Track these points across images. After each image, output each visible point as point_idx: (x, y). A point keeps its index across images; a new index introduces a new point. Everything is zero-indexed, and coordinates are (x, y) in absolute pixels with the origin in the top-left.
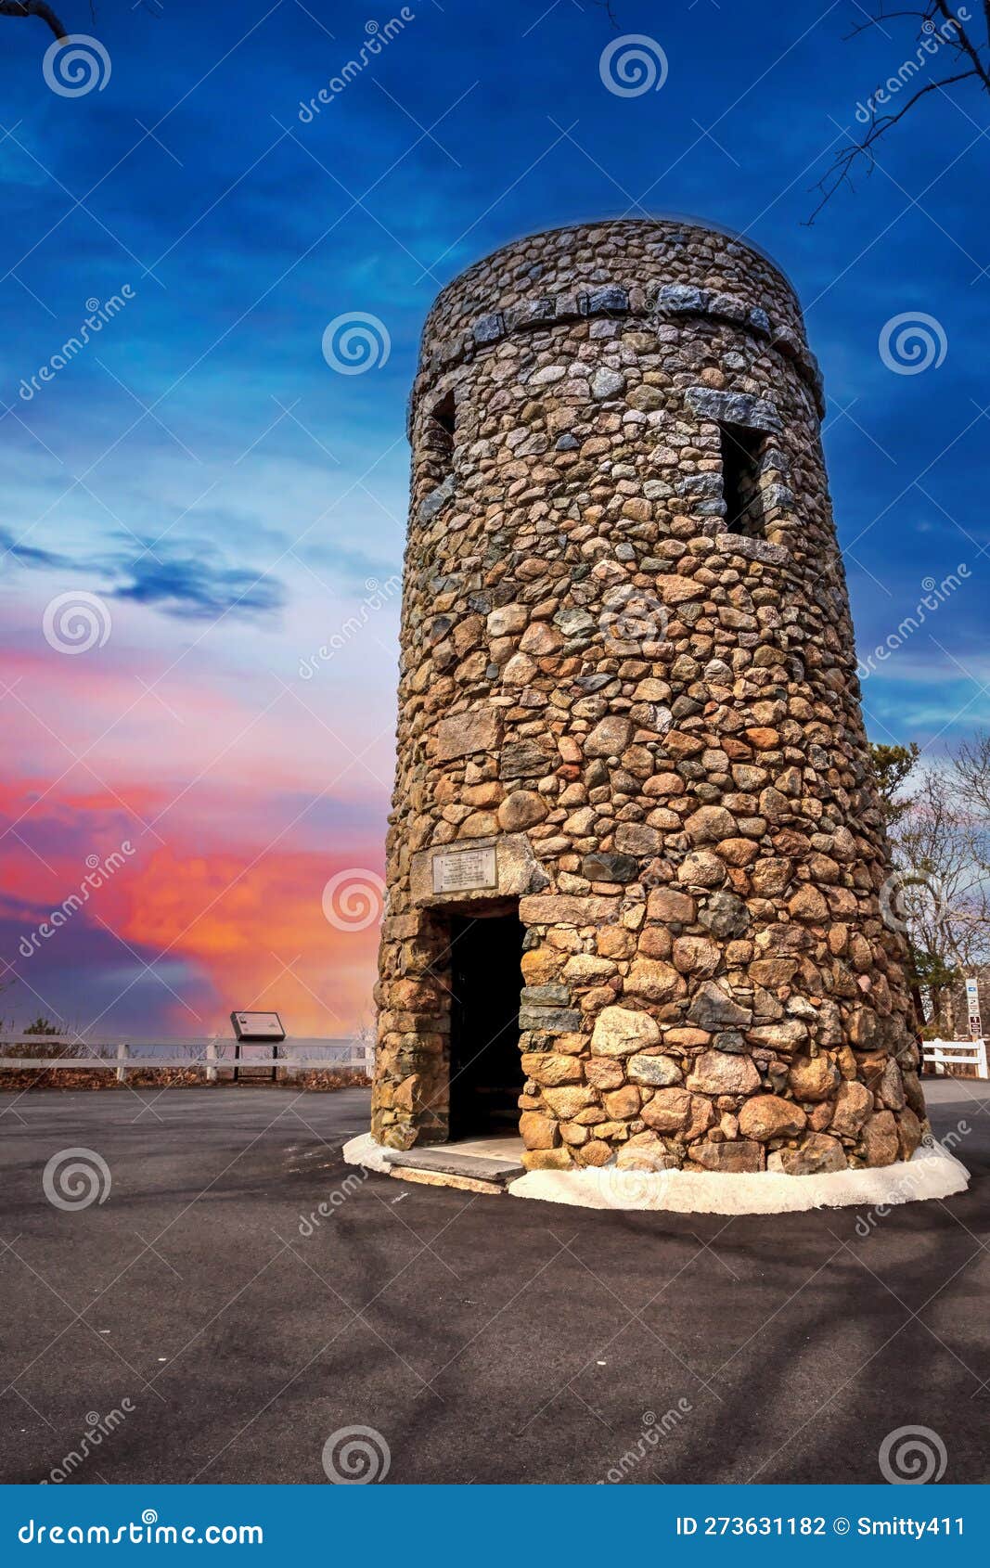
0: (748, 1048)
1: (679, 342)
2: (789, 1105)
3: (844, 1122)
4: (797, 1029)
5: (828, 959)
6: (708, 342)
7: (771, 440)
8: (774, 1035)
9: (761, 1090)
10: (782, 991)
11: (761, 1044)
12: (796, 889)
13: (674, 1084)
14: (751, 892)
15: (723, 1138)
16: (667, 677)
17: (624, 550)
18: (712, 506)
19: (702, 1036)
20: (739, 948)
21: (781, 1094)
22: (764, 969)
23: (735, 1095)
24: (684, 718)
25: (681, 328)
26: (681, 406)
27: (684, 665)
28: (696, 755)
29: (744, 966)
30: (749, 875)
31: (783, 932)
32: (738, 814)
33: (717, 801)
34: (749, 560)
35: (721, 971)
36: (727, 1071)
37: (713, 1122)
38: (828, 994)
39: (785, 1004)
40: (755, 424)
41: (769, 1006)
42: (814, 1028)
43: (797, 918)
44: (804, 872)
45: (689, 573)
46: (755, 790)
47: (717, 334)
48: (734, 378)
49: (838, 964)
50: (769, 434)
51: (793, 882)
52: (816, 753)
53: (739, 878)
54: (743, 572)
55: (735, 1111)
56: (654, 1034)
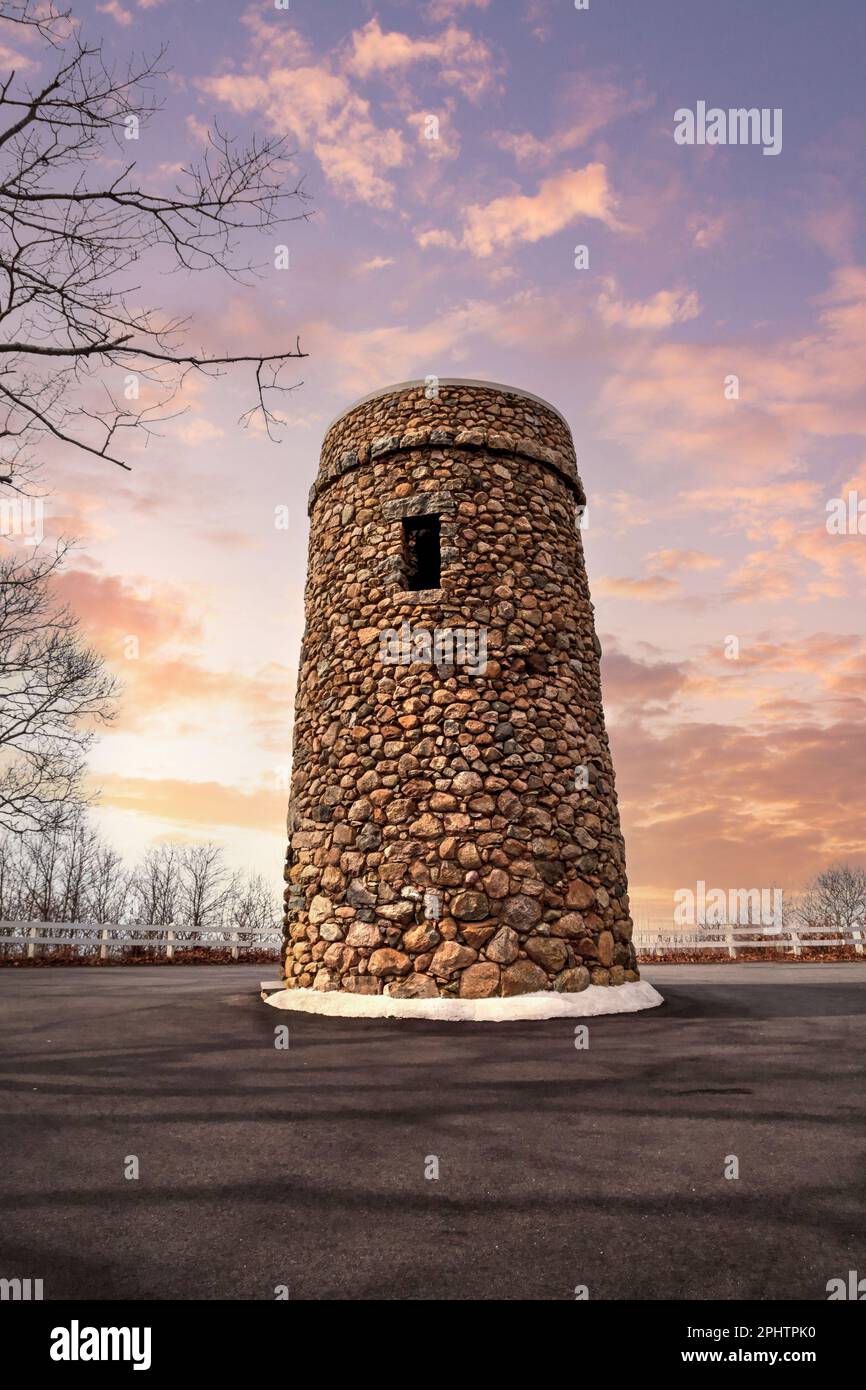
0: (375, 919)
1: (386, 473)
2: (399, 954)
3: (437, 967)
4: (406, 906)
5: (436, 861)
6: (403, 467)
7: (442, 518)
8: (388, 910)
9: (380, 945)
10: (397, 883)
11: (383, 916)
12: (418, 817)
13: (337, 940)
14: (386, 822)
15: (358, 974)
16: (359, 693)
17: (344, 619)
18: (392, 577)
19: (351, 912)
20: (373, 857)
21: (395, 947)
22: (385, 870)
23: (366, 947)
24: (364, 717)
25: (386, 463)
26: (381, 517)
27: (367, 684)
28: (366, 740)
29: (375, 868)
30: (384, 811)
31: (402, 846)
32: (382, 774)
33: (372, 767)
34: (413, 606)
35: (362, 872)
36: (362, 933)
37: (354, 963)
38: (434, 884)
39: (399, 891)
40: (429, 511)
41: (387, 893)
42: (419, 906)
43: (411, 836)
44: (422, 806)
45: (375, 625)
46: (396, 757)
47: (409, 459)
48: (417, 485)
49: (445, 864)
50: (440, 514)
51: (414, 812)
52: (450, 725)
53: (378, 813)
54: (407, 616)
55: (368, 958)
56: (329, 911)
